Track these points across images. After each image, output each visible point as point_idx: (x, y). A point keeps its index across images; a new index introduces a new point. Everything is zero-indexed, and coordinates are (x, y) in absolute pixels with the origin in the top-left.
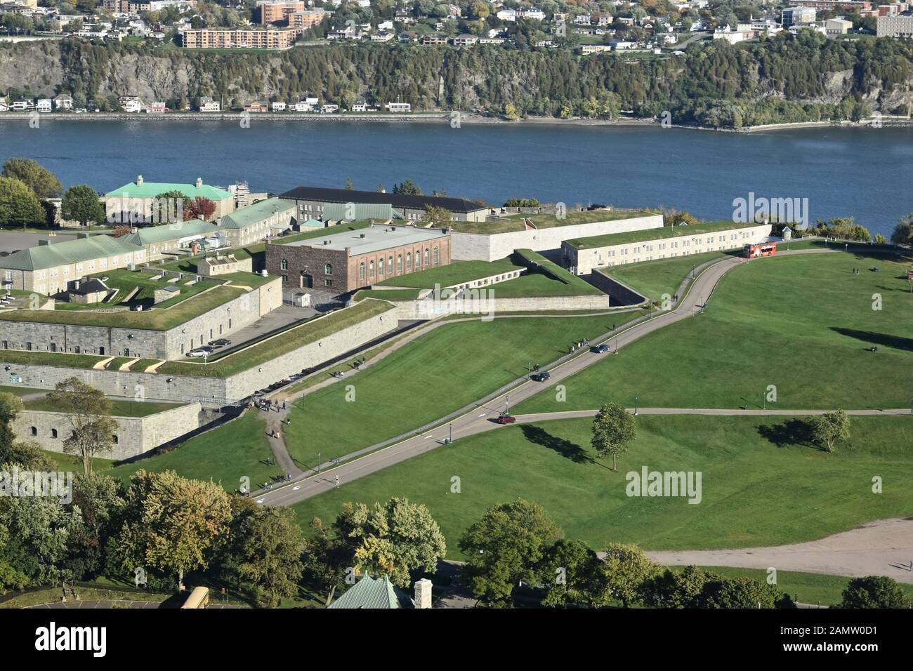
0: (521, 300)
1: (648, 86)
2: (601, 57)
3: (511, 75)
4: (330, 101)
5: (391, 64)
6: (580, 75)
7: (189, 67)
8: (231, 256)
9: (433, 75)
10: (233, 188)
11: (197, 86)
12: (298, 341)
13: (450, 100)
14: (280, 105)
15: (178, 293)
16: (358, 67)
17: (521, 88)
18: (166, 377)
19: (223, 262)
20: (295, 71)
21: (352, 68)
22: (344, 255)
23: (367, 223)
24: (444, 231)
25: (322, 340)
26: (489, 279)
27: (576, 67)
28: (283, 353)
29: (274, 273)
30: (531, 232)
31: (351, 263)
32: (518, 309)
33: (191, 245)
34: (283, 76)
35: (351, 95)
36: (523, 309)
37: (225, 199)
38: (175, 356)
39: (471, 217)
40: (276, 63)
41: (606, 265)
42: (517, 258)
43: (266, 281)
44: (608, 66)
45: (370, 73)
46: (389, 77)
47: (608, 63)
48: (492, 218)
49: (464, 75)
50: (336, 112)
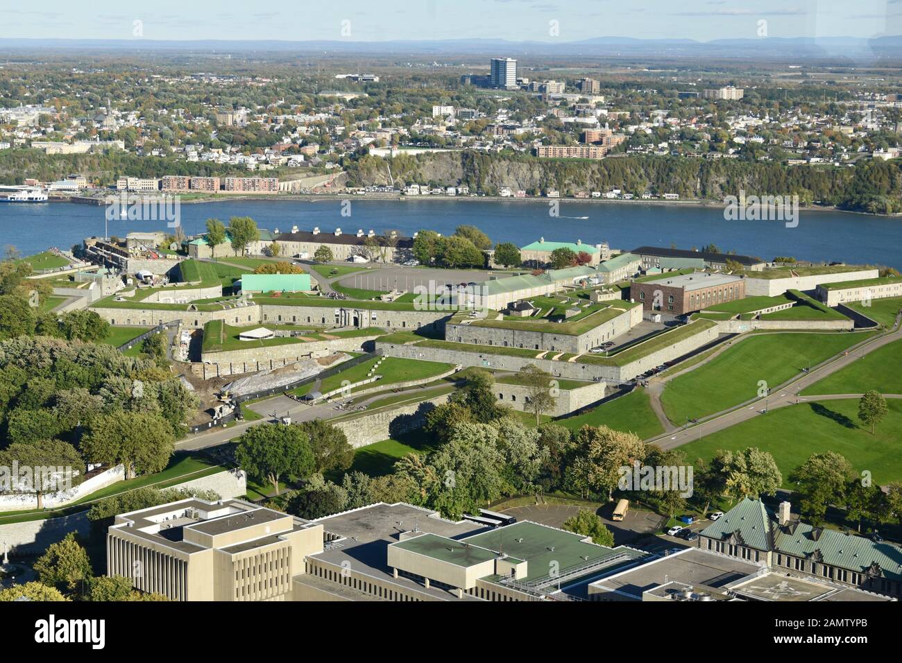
0: (798, 322)
1: (830, 186)
2: (800, 166)
3: (743, 178)
4: (628, 192)
5: (667, 170)
6: (787, 179)
7: (541, 169)
8: (611, 290)
9: (694, 177)
10: (599, 246)
11: (545, 181)
12: (662, 345)
13: (704, 193)
14: (596, 194)
15: (580, 312)
16: (646, 171)
17: (749, 186)
18: (582, 365)
19: (606, 293)
20: (606, 173)
21: (642, 171)
22: (682, 290)
23: (691, 270)
24: (742, 277)
25: (675, 344)
26: (774, 308)
27: (784, 173)
28: (653, 352)
29: (638, 301)
30: (795, 279)
31: (686, 296)
32: (795, 328)
33: (581, 282)
34: (599, 176)
35: (641, 189)
36: (799, 328)
37: (597, 252)
38: (582, 352)
39: (753, 268)
40: (595, 167)
41: (845, 301)
42: (789, 295)
43: (634, 306)
44: (805, 173)
45: (653, 174)
46: (664, 176)
47: (806, 171)
48: (766, 269)
49: (713, 177)
50: (632, 199)
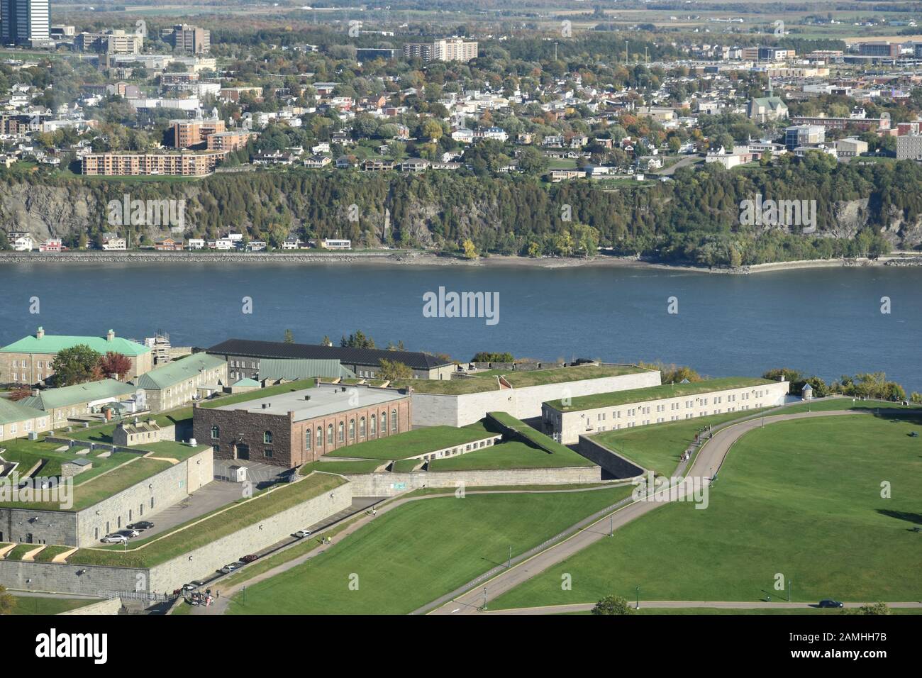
0: (498, 473)
1: (629, 218)
2: (574, 184)
3: (469, 207)
4: (256, 238)
5: (328, 194)
6: (549, 206)
7: (90, 198)
8: (153, 423)
9: (378, 207)
10: (152, 340)
11: (98, 220)
12: (234, 523)
13: (397, 236)
14: (198, 243)
15: (89, 466)
16: (288, 198)
17: (480, 221)
18: (77, 569)
19: (142, 429)
20: (215, 202)
21: (282, 198)
22: (285, 421)
23: (314, 382)
24: (403, 391)
25: (263, 522)
26: (459, 447)
27: (545, 197)
28: (217, 538)
29: (205, 442)
30: (505, 393)
31: (295, 430)
32: (494, 483)
33: (103, 410)
34: (200, 209)
35: (281, 231)
36: (501, 483)
37: (141, 354)
38: (87, 541)
39: (434, 374)
40: (193, 193)
41: (595, 431)
42: (491, 423)
43: (195, 452)
44: (583, 196)
45: (302, 205)
46: (325, 209)
48: (458, 376)
49: (414, 207)
50: (265, 250)
